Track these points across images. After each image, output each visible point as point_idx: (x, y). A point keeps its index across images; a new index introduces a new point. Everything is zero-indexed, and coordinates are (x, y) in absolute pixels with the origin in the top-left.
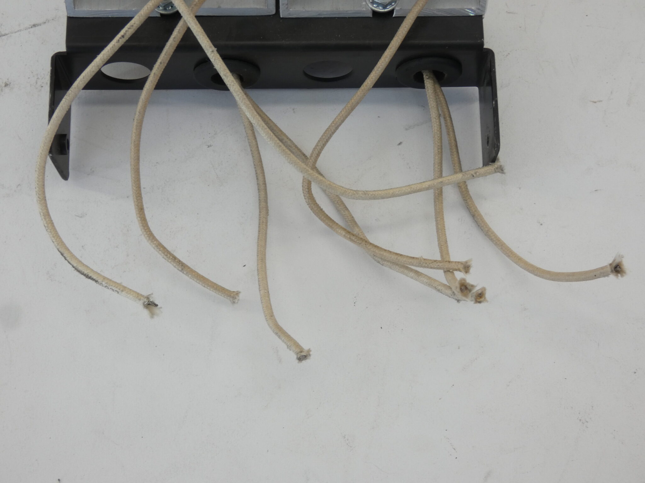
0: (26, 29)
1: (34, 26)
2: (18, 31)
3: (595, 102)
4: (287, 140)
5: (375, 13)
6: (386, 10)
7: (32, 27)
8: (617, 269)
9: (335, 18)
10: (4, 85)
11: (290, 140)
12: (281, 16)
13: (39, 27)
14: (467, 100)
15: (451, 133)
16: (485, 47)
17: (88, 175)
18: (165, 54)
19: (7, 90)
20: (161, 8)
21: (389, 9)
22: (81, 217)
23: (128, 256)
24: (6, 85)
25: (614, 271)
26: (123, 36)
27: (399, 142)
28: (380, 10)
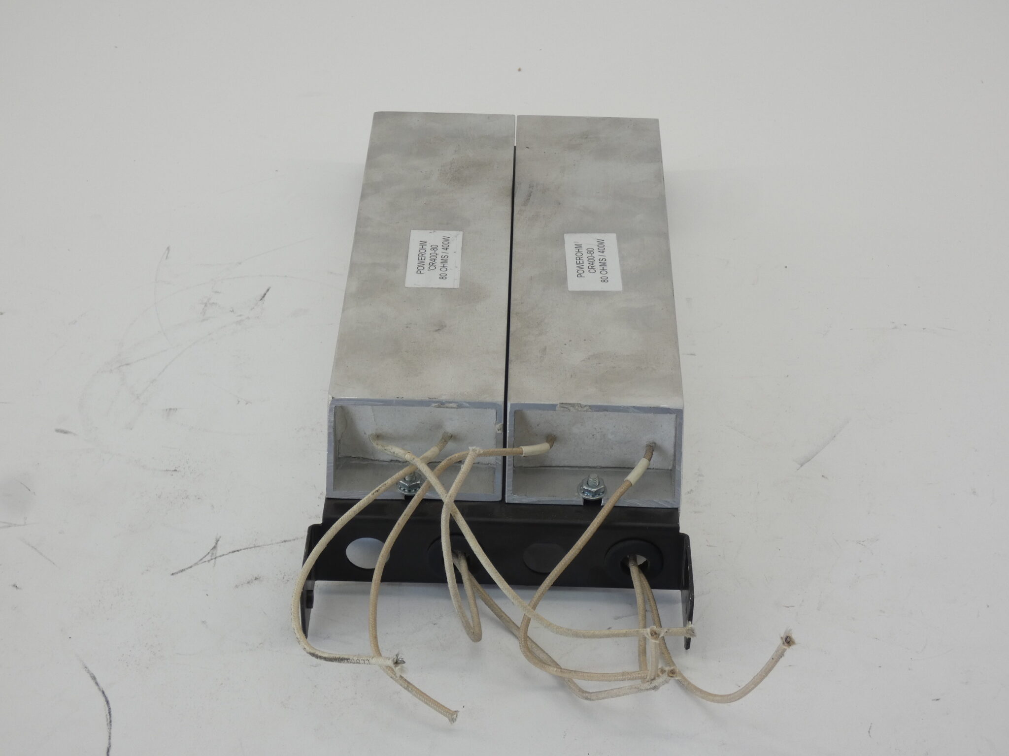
0: (278, 543)
1: (285, 541)
2: (270, 544)
3: (788, 607)
4: (506, 617)
5: (586, 501)
6: (595, 498)
7: (282, 542)
8: (788, 641)
9: (552, 505)
10: (254, 579)
11: (508, 617)
12: (506, 502)
13: (289, 542)
14: (670, 601)
15: (655, 611)
16: (681, 531)
17: (325, 639)
18: (409, 508)
19: (256, 582)
20: (406, 491)
21: (597, 497)
22: (316, 667)
23: (356, 694)
24: (256, 579)
25: (786, 644)
26: (377, 491)
27: (609, 627)
28: (591, 498)
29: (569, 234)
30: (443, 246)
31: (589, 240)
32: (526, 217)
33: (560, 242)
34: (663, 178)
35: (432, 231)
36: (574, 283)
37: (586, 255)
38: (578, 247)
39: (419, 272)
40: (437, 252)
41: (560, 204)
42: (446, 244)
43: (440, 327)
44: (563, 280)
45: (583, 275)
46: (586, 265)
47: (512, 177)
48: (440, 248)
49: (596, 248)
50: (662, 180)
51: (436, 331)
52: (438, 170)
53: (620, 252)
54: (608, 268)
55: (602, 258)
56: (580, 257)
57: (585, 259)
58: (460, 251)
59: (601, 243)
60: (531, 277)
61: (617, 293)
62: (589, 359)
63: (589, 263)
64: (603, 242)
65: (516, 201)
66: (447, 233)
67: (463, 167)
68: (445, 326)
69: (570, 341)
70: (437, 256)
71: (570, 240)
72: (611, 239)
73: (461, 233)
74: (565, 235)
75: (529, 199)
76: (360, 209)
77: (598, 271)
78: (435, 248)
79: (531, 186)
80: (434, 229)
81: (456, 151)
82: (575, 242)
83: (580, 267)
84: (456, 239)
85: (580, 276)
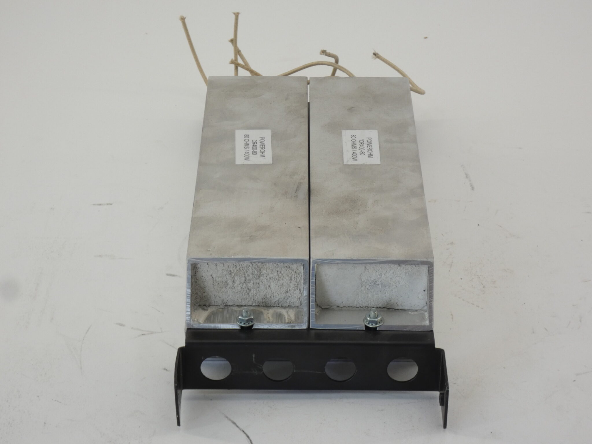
29: (269, 163)
30: (357, 155)
31: (256, 159)
32: (299, 174)
33: (276, 159)
34: (194, 204)
35: (366, 164)
36: (267, 134)
37: (258, 150)
38: (263, 155)
39: (370, 139)
40: (360, 151)
41: (275, 184)
42: (355, 156)
43: (351, 109)
44: (274, 136)
45: (261, 139)
46: (258, 145)
47: (311, 204)
48: (358, 154)
49: (251, 155)
50: (194, 203)
51: (353, 108)
52: (368, 207)
53: (234, 153)
54: (243, 143)
55: (247, 149)
56: (262, 149)
57: (259, 148)
58: (344, 152)
59: (247, 158)
60: (295, 137)
61: (239, 129)
62: (260, 95)
63: (256, 145)
64: (245, 159)
65: (307, 186)
66: (355, 163)
67: (349, 210)
68: (348, 110)
69: (271, 104)
70: (359, 148)
71: (268, 159)
72: (240, 160)
73: (345, 163)
74: (272, 163)
75: (297, 187)
76: (421, 177)
77: (250, 141)
78: (361, 153)
79: (297, 196)
80: (364, 166)
81: (357, 223)
82: (265, 158)
83: (262, 144)
84: (348, 159)
85: (263, 138)
